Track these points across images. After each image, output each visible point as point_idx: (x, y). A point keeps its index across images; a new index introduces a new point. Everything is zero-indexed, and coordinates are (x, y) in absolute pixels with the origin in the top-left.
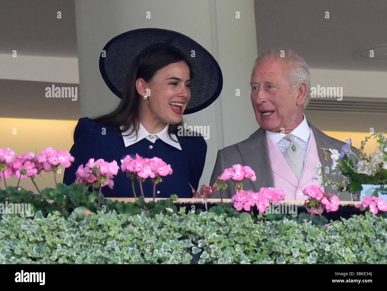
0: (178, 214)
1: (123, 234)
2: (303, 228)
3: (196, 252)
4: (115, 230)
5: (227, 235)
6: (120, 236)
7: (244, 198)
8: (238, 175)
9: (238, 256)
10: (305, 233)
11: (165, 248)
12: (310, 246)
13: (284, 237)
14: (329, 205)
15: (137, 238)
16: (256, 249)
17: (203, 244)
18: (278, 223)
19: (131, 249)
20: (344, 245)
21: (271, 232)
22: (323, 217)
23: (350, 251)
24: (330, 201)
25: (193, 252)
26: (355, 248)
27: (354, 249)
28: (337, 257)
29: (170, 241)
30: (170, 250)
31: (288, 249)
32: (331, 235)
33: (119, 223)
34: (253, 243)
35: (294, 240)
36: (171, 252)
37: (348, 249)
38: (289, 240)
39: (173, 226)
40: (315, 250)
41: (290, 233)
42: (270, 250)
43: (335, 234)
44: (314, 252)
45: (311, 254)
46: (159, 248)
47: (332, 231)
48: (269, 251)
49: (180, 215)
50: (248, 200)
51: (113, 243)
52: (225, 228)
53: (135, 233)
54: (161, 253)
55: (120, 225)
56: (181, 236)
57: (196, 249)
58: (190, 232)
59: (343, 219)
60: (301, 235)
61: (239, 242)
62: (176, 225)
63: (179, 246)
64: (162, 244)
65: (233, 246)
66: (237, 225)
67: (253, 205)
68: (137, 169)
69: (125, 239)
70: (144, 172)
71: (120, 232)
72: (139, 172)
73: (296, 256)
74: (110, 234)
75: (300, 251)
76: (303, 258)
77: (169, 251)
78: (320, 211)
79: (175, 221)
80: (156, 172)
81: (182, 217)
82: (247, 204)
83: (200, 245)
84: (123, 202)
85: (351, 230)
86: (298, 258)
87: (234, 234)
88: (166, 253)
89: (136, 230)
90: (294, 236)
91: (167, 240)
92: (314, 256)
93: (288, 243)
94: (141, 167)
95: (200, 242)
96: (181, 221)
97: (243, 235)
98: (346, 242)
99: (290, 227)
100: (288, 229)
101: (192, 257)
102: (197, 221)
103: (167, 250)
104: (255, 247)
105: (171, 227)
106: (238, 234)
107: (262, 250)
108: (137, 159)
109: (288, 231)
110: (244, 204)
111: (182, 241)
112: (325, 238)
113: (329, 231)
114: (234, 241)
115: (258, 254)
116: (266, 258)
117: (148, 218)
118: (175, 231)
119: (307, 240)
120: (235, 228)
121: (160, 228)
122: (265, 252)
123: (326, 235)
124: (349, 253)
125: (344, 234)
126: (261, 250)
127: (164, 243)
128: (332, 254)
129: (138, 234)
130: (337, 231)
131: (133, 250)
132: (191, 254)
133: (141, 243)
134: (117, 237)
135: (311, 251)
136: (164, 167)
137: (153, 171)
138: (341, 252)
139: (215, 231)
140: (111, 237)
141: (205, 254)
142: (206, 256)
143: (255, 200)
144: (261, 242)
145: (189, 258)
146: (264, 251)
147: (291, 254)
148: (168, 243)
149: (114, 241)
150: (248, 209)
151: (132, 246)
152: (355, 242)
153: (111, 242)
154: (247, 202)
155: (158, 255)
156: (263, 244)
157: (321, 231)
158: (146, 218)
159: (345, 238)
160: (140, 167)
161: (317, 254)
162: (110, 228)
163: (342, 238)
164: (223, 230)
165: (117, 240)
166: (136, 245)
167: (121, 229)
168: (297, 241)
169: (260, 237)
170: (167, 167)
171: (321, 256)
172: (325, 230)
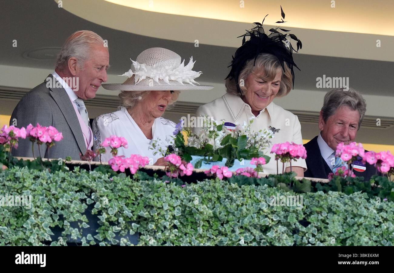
0: (73, 172)
1: (35, 185)
2: (170, 188)
3: (89, 202)
4: (29, 182)
5: (112, 190)
6: (32, 187)
7: (120, 162)
8: (116, 144)
9: (120, 207)
10: (171, 192)
11: (66, 198)
12: (176, 202)
13: (156, 194)
14: (186, 171)
15: (45, 189)
16: (134, 202)
17: (95, 196)
18: (150, 183)
19: (41, 197)
20: (201, 203)
21: (145, 189)
22: (179, 180)
23: (206, 207)
24: (186, 167)
25: (87, 203)
26: (210, 205)
27: (208, 206)
28: (195, 211)
29: (70, 193)
30: (71, 200)
31: (160, 204)
32: (190, 194)
33: (32, 176)
34: (133, 198)
35: (164, 197)
36: (71, 202)
37: (205, 206)
38: (160, 197)
39: (72, 181)
40: (180, 206)
41: (161, 191)
42: (145, 203)
43: (194, 194)
44: (179, 207)
45: (176, 208)
46: (62, 197)
47: (191, 191)
48: (144, 205)
49: (75, 172)
50: (123, 163)
51: (28, 192)
52: (110, 184)
53: (44, 185)
54: (64, 201)
55: (32, 178)
56: (78, 189)
57: (89, 200)
58: (84, 187)
59: (199, 182)
60: (169, 193)
61: (122, 196)
62: (74, 180)
63: (77, 197)
64: (64, 194)
65: (117, 199)
66: (121, 183)
67: (127, 168)
68: (39, 135)
69: (37, 189)
70: (43, 137)
71: (32, 184)
72: (41, 137)
73: (166, 209)
74: (25, 185)
75: (169, 205)
76: (170, 211)
77: (69, 201)
78: (176, 175)
79: (72, 177)
80: (53, 137)
81: (77, 174)
82: (122, 166)
83: (93, 197)
84: (29, 161)
85: (206, 191)
86: (166, 211)
87: (118, 189)
88: (67, 202)
89: (44, 183)
90: (164, 193)
91: (67, 192)
92: (178, 209)
93: (159, 199)
94: (42, 133)
95: (93, 195)
96: (76, 177)
97: (126, 191)
98: (203, 200)
99: (161, 186)
100: (159, 188)
101: (87, 207)
102: (89, 178)
103: (68, 200)
104: (133, 200)
105: (70, 182)
106: (122, 190)
107: (139, 204)
108: (39, 127)
109: (159, 189)
110: (120, 167)
111: (78, 193)
112: (186, 196)
113: (189, 191)
114: (118, 195)
115: (136, 206)
116: (142, 210)
117: (51, 173)
118: (73, 186)
119: (173, 197)
120: (119, 185)
121: (62, 182)
122: (142, 205)
123: (186, 194)
124: (206, 209)
125: (201, 193)
126: (137, 203)
127: (65, 194)
128: (192, 210)
129: (46, 186)
130: (195, 191)
131: (43, 198)
132: (86, 204)
133: (48, 193)
134: (30, 188)
135: (177, 206)
136: (58, 134)
137: (51, 137)
138: (200, 208)
139: (103, 186)
140: (26, 187)
141: (98, 204)
142: (99, 206)
143: (129, 164)
144: (138, 197)
145: (85, 207)
146: (140, 204)
147: (162, 208)
148: (69, 194)
149: (28, 190)
150: (122, 170)
151: (42, 195)
152: (210, 200)
153: (26, 191)
154: (122, 165)
155: (62, 203)
156: (139, 198)
157: (183, 190)
158: (49, 174)
159: (202, 197)
160: (40, 133)
161: (181, 208)
162: (25, 180)
163: (200, 196)
164: (109, 186)
165: (31, 190)
166: (45, 195)
167: (33, 181)
168: (166, 197)
169: (138, 193)
170: (59, 134)
171: (183, 210)
172: (185, 190)
